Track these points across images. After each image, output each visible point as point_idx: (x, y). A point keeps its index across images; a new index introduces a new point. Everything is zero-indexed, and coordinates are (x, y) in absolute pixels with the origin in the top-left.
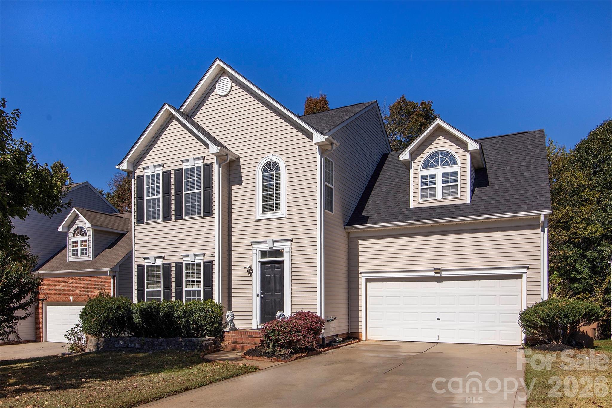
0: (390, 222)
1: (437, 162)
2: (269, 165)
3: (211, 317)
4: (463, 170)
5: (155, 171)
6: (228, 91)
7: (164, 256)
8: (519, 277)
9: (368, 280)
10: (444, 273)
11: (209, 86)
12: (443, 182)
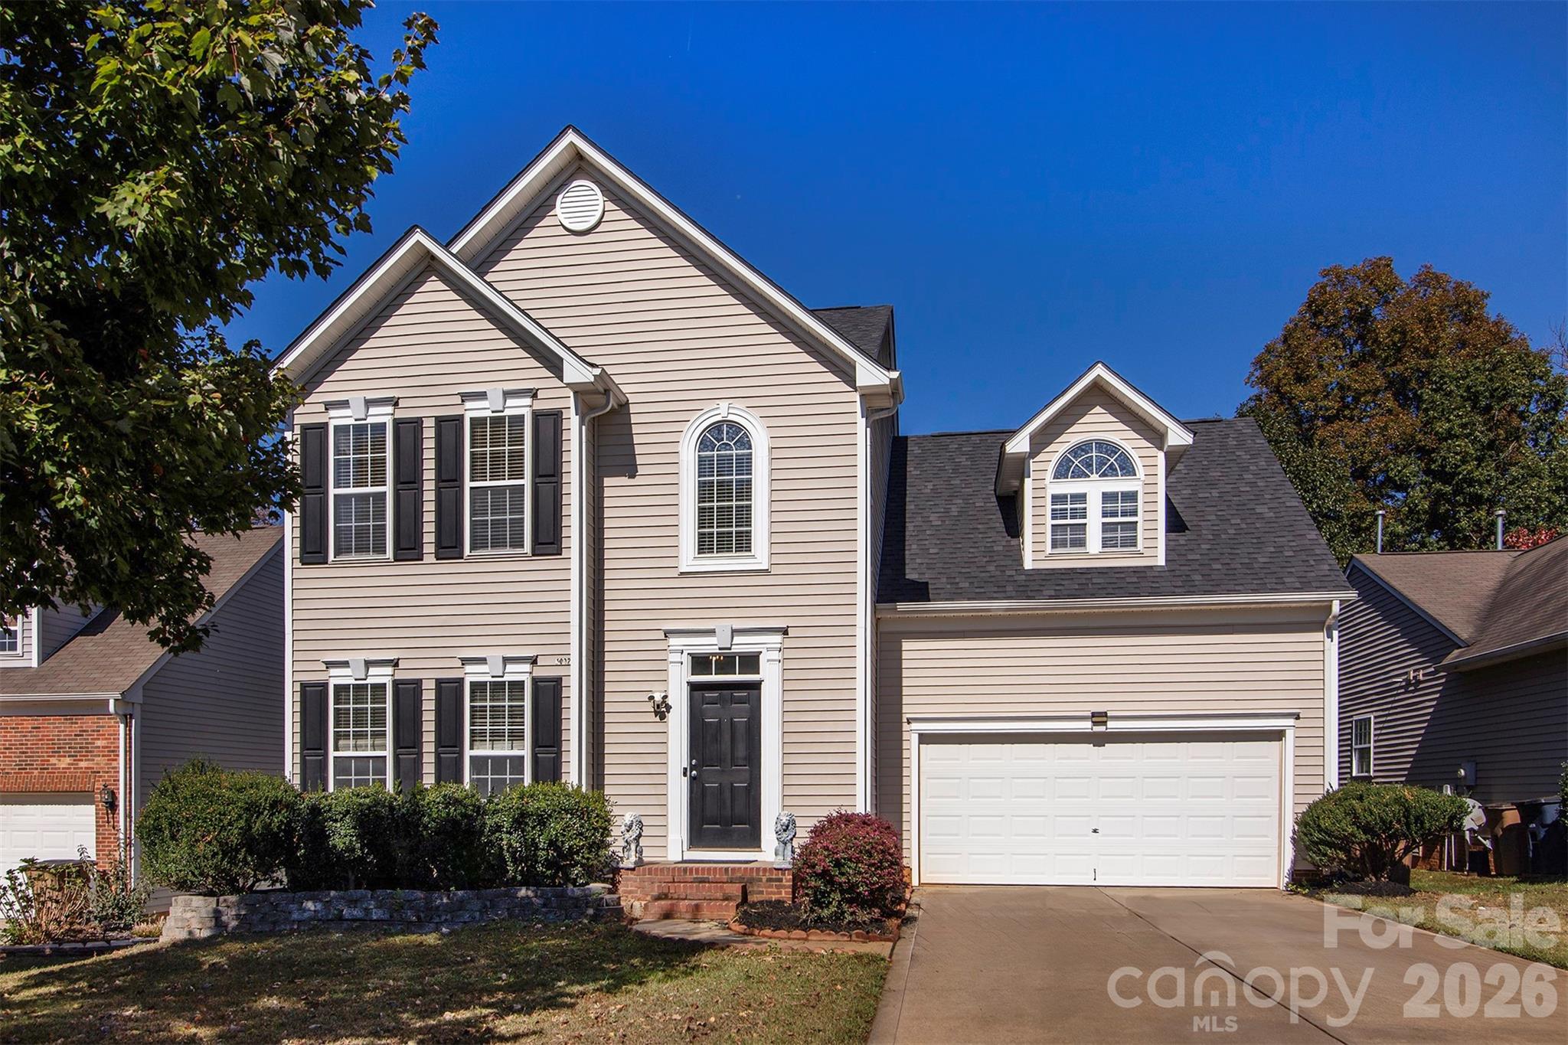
0: (989, 599)
1: (1089, 466)
2: (719, 430)
3: (595, 829)
4: (1150, 489)
5: (367, 416)
6: (593, 221)
7: (399, 659)
8: (1278, 735)
9: (925, 739)
10: (1112, 725)
11: (533, 199)
12: (1105, 515)
